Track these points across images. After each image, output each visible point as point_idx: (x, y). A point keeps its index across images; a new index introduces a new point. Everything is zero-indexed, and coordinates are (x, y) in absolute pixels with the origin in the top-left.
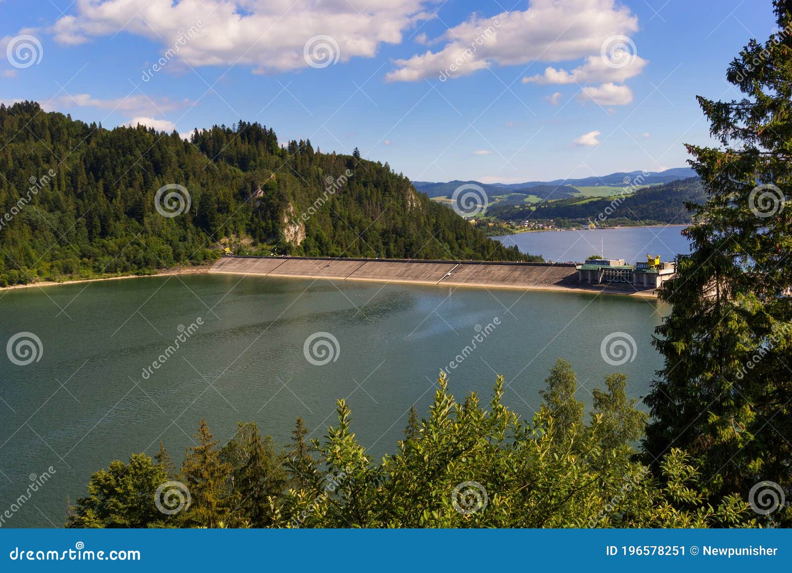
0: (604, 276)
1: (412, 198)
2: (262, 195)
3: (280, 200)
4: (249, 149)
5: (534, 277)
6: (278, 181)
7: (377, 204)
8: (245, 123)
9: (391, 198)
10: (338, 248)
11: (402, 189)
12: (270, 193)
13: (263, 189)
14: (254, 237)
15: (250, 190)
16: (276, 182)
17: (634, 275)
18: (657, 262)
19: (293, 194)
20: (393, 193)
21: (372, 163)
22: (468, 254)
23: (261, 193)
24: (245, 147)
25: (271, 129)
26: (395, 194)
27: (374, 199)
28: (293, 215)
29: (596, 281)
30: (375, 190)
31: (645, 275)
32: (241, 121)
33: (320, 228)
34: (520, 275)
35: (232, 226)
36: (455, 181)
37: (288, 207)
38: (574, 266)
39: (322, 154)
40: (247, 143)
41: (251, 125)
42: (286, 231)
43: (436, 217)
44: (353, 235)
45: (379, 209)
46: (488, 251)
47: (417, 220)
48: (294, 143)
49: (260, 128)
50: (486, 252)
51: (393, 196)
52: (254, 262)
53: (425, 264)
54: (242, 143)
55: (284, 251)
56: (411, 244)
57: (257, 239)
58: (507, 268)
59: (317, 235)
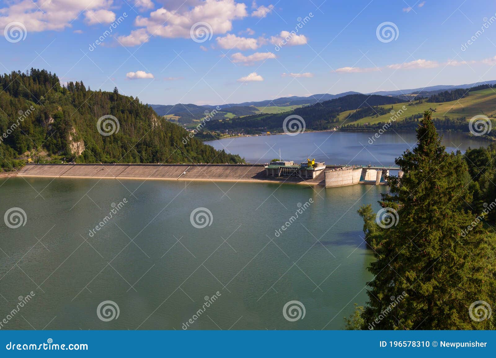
0: (282, 172)
1: (154, 120)
2: (53, 121)
3: (66, 125)
4: (40, 88)
5: (239, 173)
6: (64, 112)
7: (131, 125)
8: (35, 70)
9: (141, 121)
10: (107, 156)
11: (148, 114)
12: (58, 120)
13: (53, 118)
14: (49, 150)
15: (44, 119)
16: (62, 113)
17: (300, 171)
18: (313, 163)
19: (75, 121)
20: (142, 117)
21: (127, 97)
22: (193, 156)
23: (52, 120)
24: (36, 87)
25: (55, 75)
26: (144, 118)
27: (130, 122)
28: (75, 135)
29: (277, 175)
30: (130, 116)
31: (306, 171)
32: (32, 68)
33: (94, 143)
34: (230, 172)
35: (32, 143)
36: (179, 104)
37: (71, 129)
38: (263, 166)
39: (92, 91)
40: (38, 84)
41: (40, 71)
42: (71, 146)
43: (171, 132)
44: (117, 147)
45: (133, 129)
46: (205, 154)
47: (159, 134)
48: (71, 84)
49: (47, 73)
50: (205, 155)
51: (142, 119)
52: (50, 168)
53: (168, 167)
54: (34, 84)
55: (70, 159)
56: (157, 152)
57: (51, 152)
58: (221, 168)
59: (93, 148)
